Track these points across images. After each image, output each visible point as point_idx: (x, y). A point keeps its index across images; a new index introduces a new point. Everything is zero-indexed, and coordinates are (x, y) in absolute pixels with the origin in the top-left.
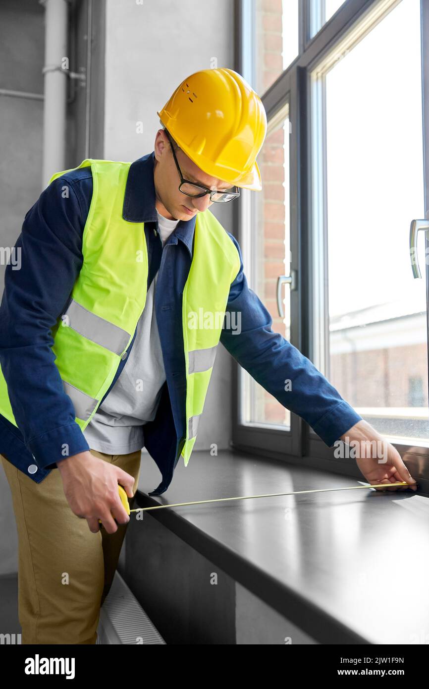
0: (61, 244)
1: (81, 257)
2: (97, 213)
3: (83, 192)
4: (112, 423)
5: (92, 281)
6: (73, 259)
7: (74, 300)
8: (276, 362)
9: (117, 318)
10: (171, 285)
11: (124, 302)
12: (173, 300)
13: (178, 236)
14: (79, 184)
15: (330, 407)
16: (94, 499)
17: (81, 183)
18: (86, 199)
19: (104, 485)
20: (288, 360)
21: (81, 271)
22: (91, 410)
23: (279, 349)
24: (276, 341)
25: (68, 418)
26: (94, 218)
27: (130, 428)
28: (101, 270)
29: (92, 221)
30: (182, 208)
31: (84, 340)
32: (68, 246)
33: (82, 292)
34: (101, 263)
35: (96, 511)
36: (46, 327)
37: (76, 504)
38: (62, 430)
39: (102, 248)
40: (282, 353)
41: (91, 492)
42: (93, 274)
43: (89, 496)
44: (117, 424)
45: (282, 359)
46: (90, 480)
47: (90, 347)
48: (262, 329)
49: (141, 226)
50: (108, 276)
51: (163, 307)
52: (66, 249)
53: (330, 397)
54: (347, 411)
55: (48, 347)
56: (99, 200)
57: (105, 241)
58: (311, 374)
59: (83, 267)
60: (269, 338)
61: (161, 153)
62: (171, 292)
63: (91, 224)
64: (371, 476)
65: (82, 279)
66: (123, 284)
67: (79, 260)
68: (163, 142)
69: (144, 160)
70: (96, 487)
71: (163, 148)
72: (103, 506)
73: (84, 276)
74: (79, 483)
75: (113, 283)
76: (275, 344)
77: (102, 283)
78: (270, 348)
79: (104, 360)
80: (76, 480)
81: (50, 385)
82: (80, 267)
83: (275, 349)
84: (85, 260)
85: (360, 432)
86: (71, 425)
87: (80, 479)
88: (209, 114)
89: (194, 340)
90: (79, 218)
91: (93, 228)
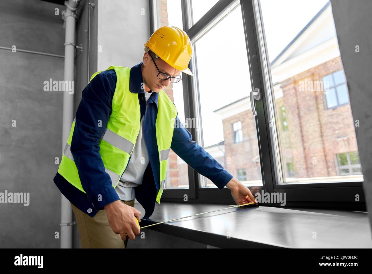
0: (103, 102)
1: (111, 109)
2: (119, 89)
3: (112, 79)
4: (125, 186)
5: (117, 120)
6: (108, 109)
7: (108, 129)
8: (196, 154)
9: (129, 137)
10: (150, 121)
11: (132, 129)
12: (151, 128)
13: (152, 99)
14: (110, 76)
15: (220, 173)
16: (124, 223)
17: (111, 76)
18: (114, 81)
19: (128, 216)
20: (201, 153)
21: (111, 116)
22: (117, 181)
23: (196, 148)
24: (195, 145)
25: (109, 184)
26: (118, 91)
27: (132, 188)
28: (121, 114)
29: (117, 92)
30: (157, 86)
31: (114, 148)
32: (106, 104)
33: (112, 125)
34: (122, 111)
35: (125, 229)
36: (96, 141)
37: (115, 226)
38: (107, 190)
39: (122, 104)
40: (198, 150)
41: (122, 220)
42: (117, 116)
43: (121, 222)
44: (127, 186)
45: (198, 152)
46: (122, 214)
47: (116, 150)
48: (188, 140)
49: (137, 95)
50: (125, 117)
51: (147, 131)
52: (105, 105)
53: (219, 168)
54: (227, 173)
55: (98, 150)
56: (120, 82)
57: (123, 101)
58: (211, 159)
59: (112, 113)
60: (192, 144)
61: (147, 62)
62: (150, 124)
63: (117, 93)
64: (238, 201)
65: (111, 119)
66: (131, 121)
67: (111, 110)
68: (147, 57)
69: (137, 66)
70: (124, 217)
71: (147, 60)
72: (129, 226)
73: (113, 118)
74: (116, 216)
75: (127, 120)
76: (194, 146)
77: (122, 120)
78: (192, 148)
79: (123, 156)
80: (115, 214)
81: (100, 168)
82: (111, 113)
83: (195, 148)
84: (113, 110)
85: (234, 182)
86: (111, 188)
87: (117, 214)
88: (169, 45)
89: (162, 146)
90: (111, 91)
91: (118, 95)
